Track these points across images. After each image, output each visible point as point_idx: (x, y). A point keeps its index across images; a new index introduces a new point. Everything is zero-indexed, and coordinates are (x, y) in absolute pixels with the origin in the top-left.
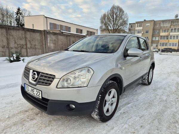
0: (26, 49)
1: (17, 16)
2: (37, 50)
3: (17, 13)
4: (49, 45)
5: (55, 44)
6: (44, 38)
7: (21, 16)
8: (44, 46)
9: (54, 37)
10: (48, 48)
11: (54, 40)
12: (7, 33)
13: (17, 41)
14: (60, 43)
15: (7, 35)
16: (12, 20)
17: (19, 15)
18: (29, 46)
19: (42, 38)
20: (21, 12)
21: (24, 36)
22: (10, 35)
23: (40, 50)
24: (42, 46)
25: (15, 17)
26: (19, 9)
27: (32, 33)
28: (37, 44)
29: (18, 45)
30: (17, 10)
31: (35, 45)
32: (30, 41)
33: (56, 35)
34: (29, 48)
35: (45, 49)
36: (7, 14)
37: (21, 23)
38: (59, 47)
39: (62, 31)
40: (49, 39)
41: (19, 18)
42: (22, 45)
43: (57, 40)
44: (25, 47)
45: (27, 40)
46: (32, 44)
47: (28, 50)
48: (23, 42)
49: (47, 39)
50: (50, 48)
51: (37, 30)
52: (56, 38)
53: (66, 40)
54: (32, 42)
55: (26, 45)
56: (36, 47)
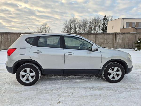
0: (104, 44)
1: (103, 22)
2: (110, 44)
3: (104, 20)
4: (118, 41)
5: (122, 40)
6: (115, 37)
7: (106, 21)
8: (114, 42)
9: (122, 36)
10: (117, 43)
11: (122, 38)
12: (96, 36)
13: (100, 40)
14: (127, 39)
15: (96, 37)
16: (100, 25)
17: (105, 21)
18: (105, 42)
19: (114, 37)
20: (106, 18)
21: (103, 37)
22: (97, 37)
23: (112, 45)
24: (113, 42)
25: (102, 22)
26: (105, 17)
27: (108, 35)
28: (110, 41)
29: (100, 42)
30: (104, 18)
31: (109, 42)
32: (106, 40)
33: (124, 35)
34: (105, 44)
35: (115, 44)
36: (98, 21)
37: (106, 26)
38: (126, 42)
39: (136, 28)
40: (118, 37)
41: (105, 23)
42: (102, 42)
43: (124, 38)
44: (103, 43)
45: (105, 39)
46: (107, 41)
47: (105, 45)
48: (102, 41)
49: (117, 37)
50: (119, 43)
51: (111, 33)
52: (124, 36)
53: (132, 37)
54: (107, 40)
55: (104, 42)
56: (110, 43)
